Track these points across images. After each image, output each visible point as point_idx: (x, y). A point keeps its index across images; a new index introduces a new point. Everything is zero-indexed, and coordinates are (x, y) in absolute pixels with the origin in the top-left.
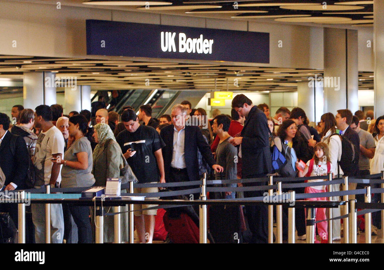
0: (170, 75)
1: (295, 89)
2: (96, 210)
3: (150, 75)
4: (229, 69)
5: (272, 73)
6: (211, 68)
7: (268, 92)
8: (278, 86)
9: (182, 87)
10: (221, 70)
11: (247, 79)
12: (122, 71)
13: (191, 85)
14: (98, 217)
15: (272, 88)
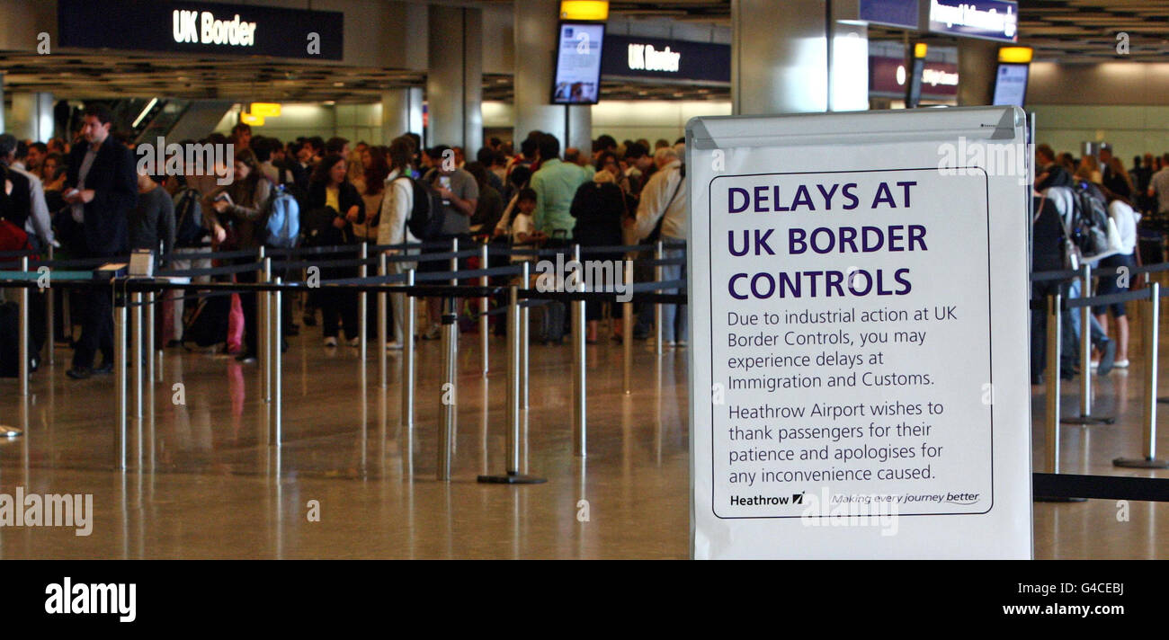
0: (182, 78)
1: (377, 99)
2: (116, 299)
3: (150, 78)
4: (278, 68)
5: (345, 76)
6: (249, 68)
7: (331, 103)
8: (350, 94)
9: (198, 95)
10: (264, 70)
11: (301, 84)
12: (109, 71)
13: (212, 93)
14: (118, 309)
15: (339, 97)
